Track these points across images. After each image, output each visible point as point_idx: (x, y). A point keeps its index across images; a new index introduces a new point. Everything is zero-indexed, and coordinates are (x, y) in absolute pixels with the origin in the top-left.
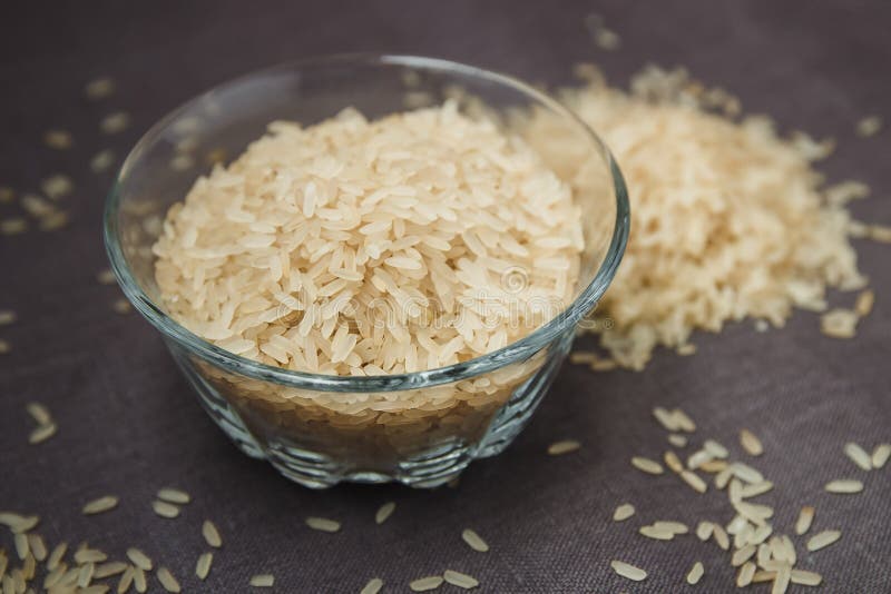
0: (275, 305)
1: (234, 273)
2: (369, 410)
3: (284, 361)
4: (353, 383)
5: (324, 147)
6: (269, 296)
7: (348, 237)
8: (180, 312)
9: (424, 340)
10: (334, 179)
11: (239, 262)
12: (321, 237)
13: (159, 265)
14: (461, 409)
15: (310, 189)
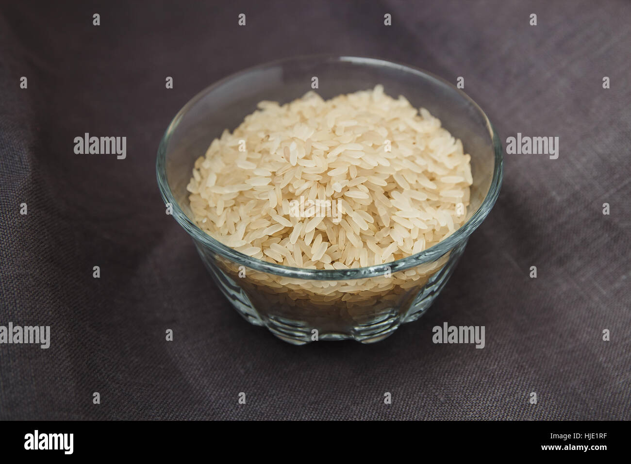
0: (273, 223)
1: (244, 203)
2: (337, 292)
3: (280, 260)
4: (325, 274)
5: (298, 118)
6: (268, 218)
7: (320, 178)
8: (208, 229)
9: (371, 245)
10: (309, 140)
11: (247, 196)
12: (302, 178)
13: (191, 198)
14: (396, 290)
15: (293, 147)
